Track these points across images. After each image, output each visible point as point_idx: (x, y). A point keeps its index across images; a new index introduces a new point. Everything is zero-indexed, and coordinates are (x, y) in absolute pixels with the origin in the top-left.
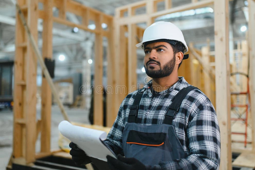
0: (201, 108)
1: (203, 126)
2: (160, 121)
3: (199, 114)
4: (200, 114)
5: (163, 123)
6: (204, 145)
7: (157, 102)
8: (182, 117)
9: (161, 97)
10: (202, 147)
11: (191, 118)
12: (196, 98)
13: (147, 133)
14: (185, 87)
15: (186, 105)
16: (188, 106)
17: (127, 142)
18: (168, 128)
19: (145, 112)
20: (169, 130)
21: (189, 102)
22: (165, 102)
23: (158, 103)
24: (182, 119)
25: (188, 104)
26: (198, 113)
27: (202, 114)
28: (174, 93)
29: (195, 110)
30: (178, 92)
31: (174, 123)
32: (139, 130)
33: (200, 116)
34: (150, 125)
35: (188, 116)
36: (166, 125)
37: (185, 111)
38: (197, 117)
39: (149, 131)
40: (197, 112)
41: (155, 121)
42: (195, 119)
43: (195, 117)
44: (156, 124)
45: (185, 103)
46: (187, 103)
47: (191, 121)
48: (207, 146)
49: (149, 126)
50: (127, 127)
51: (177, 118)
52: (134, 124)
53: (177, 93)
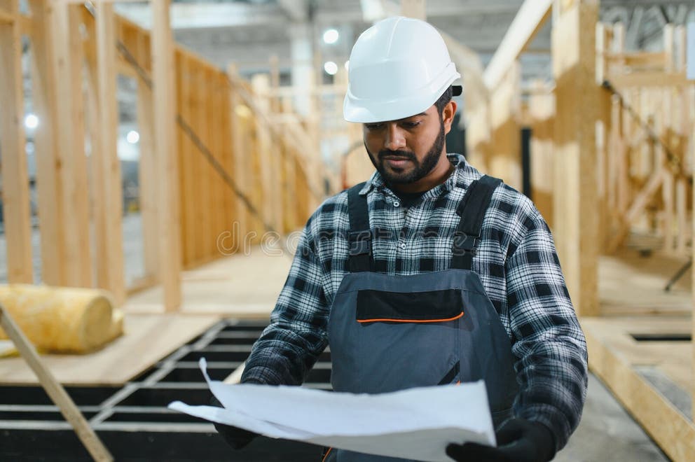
0: (529, 224)
1: (543, 264)
2: (442, 264)
3: (530, 239)
4: (532, 238)
5: (448, 268)
6: (553, 304)
7: (418, 218)
8: (493, 250)
9: (426, 206)
10: (550, 309)
11: (512, 248)
12: (515, 204)
13: (410, 295)
14: (475, 179)
15: (499, 221)
16: (502, 223)
17: (357, 319)
18: (464, 277)
19: (392, 245)
20: (466, 282)
21: (502, 215)
22: (441, 217)
23: (422, 221)
24: (493, 254)
25: (502, 219)
26: (528, 238)
27: (535, 238)
28: (457, 195)
29: (518, 231)
30: (463, 191)
31: (478, 265)
32: (385, 288)
33: (533, 242)
34: (412, 274)
35: (506, 246)
36: (458, 271)
37: (498, 235)
38: (525, 245)
39: (416, 289)
40: (523, 234)
41: (427, 264)
42: (521, 249)
43: (520, 246)
44: (432, 271)
45: (492, 217)
46: (499, 217)
47: (512, 256)
48: (560, 308)
49: (410, 276)
50: (347, 282)
51: (482, 253)
52: (369, 274)
53: (462, 195)
